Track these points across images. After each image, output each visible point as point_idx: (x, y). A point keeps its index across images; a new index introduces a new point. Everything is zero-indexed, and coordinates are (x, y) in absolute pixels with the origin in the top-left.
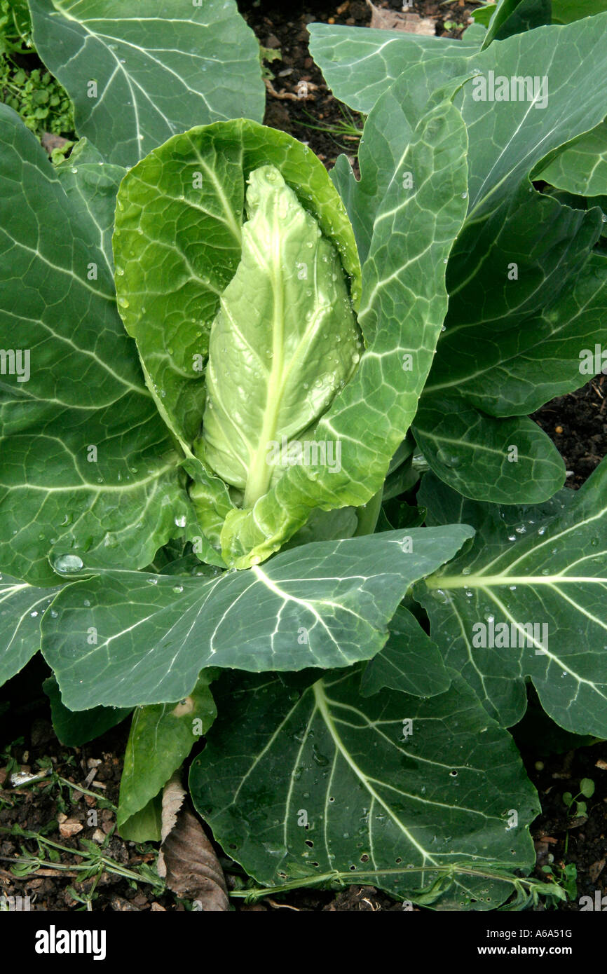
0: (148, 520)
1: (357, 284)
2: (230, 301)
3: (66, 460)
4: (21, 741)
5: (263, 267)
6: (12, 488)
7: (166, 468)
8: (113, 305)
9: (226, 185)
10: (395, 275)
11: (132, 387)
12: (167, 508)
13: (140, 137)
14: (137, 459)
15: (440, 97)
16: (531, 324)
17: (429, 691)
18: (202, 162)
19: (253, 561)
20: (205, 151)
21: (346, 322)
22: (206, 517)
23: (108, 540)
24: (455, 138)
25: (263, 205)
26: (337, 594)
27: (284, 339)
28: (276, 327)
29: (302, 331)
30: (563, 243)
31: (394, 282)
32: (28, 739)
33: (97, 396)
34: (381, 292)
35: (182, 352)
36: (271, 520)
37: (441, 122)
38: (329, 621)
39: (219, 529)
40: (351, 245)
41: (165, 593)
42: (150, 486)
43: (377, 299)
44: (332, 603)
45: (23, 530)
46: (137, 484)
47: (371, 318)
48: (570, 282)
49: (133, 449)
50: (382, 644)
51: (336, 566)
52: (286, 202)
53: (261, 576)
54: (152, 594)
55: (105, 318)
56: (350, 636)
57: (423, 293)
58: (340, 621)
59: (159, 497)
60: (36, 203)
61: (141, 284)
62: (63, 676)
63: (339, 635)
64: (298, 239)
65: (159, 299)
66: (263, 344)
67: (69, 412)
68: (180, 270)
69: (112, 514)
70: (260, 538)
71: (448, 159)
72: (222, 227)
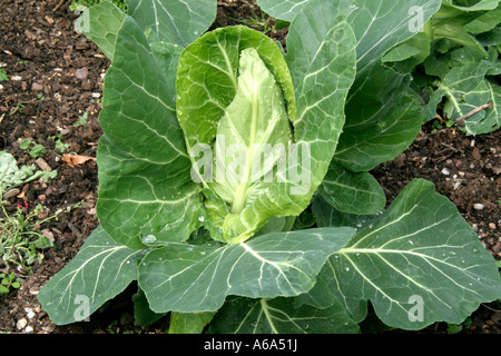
0: (186, 218)
1: (292, 106)
2: (230, 112)
3: (148, 188)
4: (116, 322)
5: (248, 97)
6: (122, 201)
7: (194, 192)
8: (175, 113)
9: (230, 57)
10: (316, 104)
11: (181, 153)
12: (195, 212)
13: (157, 23)
14: (181, 188)
15: (340, 19)
16: (373, 128)
17: (324, 305)
18: (219, 45)
19: (240, 240)
20: (221, 40)
21: (286, 124)
22: (213, 217)
23: (167, 227)
24: (348, 40)
25: (249, 67)
26: (289, 260)
27: (256, 131)
28: (253, 126)
29: (265, 128)
30: (393, 90)
31: (315, 108)
32: (119, 322)
33: (166, 157)
34: (308, 112)
35: (203, 136)
36: (250, 221)
37: (342, 31)
38: (286, 273)
39: (221, 224)
40: (290, 87)
41: (196, 255)
42: (186, 201)
43: (306, 115)
44: (288, 264)
45: (127, 222)
46: (180, 200)
47: (301, 125)
48: (392, 108)
49: (179, 183)
50: (313, 285)
51: (287, 246)
52: (260, 65)
53: (248, 249)
54: (189, 255)
55: (172, 120)
56: (296, 280)
57: (331, 114)
58: (292, 273)
59: (191, 206)
60: (144, 64)
61: (187, 104)
62: (149, 294)
63: (291, 280)
64: (266, 84)
65: (196, 110)
66: (245, 135)
67: (152, 165)
68: (205, 96)
69: (169, 215)
70: (244, 229)
71: (345, 49)
72: (227, 77)
